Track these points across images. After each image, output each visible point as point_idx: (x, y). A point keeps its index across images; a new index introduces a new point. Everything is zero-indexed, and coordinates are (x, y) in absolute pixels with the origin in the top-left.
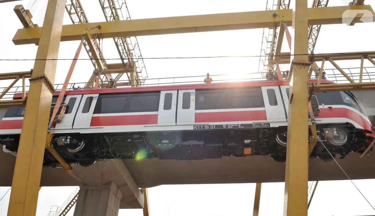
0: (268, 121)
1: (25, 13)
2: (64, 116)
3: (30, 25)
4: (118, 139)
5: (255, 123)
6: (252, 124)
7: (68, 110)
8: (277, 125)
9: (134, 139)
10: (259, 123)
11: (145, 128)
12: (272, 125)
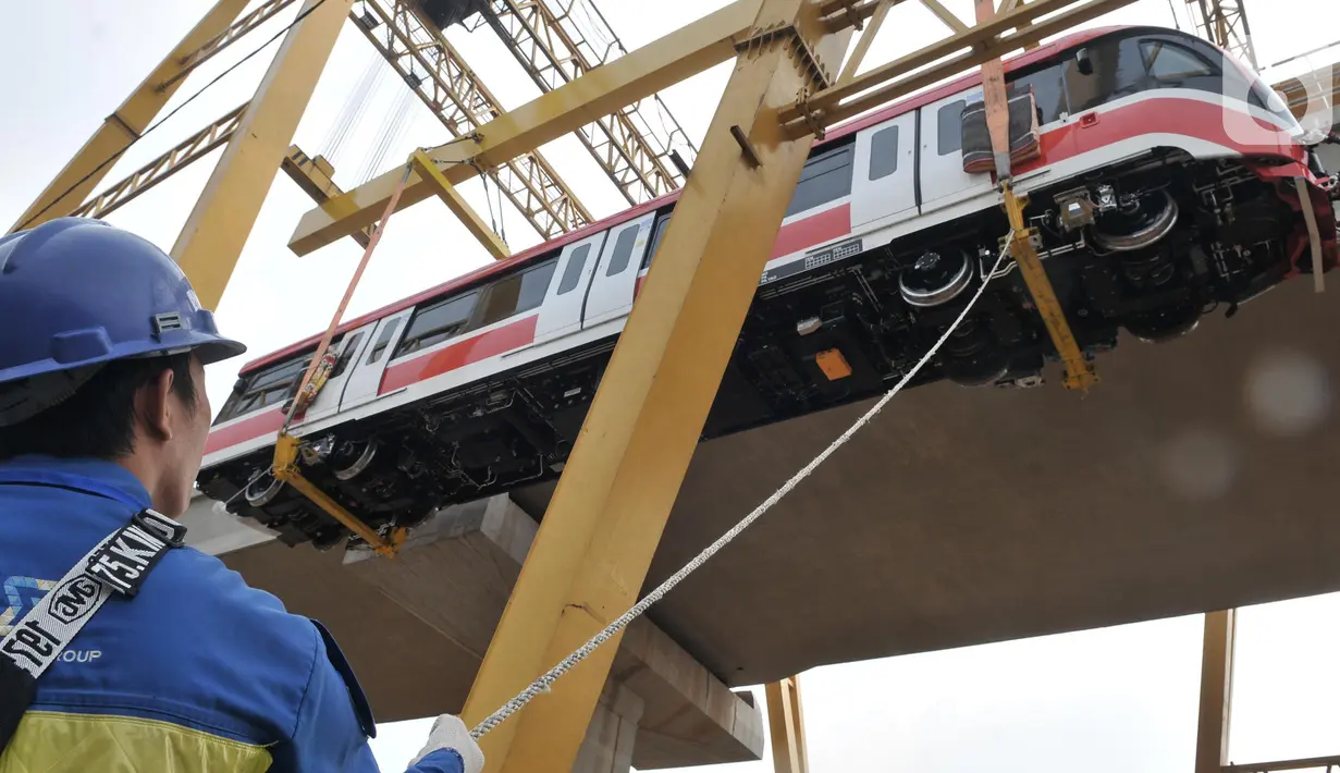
0: (855, 232)
1: (308, 164)
2: (323, 386)
3: (331, 194)
4: (453, 418)
5: (814, 253)
6: (804, 260)
7: (338, 367)
8: (883, 239)
9: (489, 408)
10: (828, 249)
11: (504, 361)
12: (869, 244)
